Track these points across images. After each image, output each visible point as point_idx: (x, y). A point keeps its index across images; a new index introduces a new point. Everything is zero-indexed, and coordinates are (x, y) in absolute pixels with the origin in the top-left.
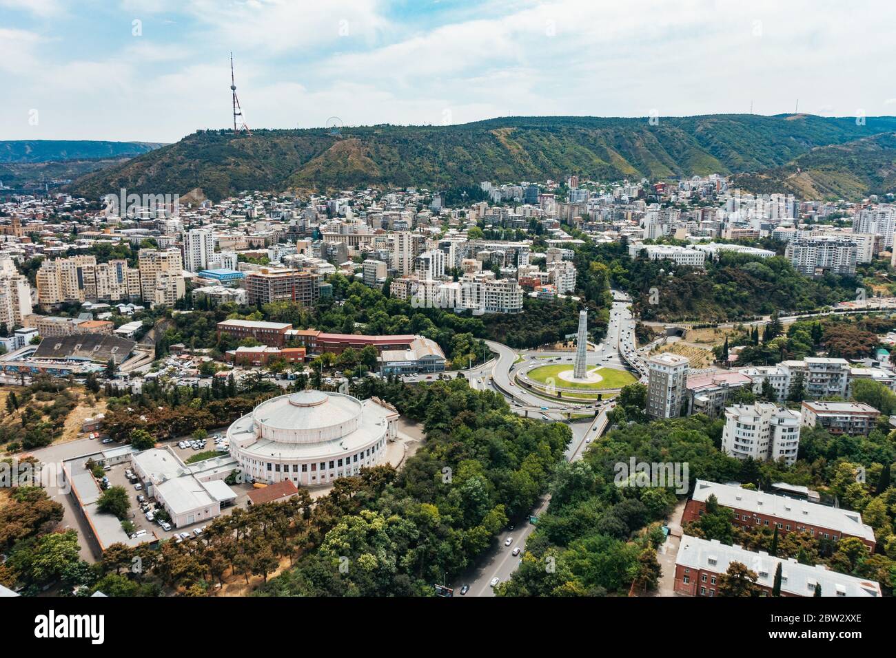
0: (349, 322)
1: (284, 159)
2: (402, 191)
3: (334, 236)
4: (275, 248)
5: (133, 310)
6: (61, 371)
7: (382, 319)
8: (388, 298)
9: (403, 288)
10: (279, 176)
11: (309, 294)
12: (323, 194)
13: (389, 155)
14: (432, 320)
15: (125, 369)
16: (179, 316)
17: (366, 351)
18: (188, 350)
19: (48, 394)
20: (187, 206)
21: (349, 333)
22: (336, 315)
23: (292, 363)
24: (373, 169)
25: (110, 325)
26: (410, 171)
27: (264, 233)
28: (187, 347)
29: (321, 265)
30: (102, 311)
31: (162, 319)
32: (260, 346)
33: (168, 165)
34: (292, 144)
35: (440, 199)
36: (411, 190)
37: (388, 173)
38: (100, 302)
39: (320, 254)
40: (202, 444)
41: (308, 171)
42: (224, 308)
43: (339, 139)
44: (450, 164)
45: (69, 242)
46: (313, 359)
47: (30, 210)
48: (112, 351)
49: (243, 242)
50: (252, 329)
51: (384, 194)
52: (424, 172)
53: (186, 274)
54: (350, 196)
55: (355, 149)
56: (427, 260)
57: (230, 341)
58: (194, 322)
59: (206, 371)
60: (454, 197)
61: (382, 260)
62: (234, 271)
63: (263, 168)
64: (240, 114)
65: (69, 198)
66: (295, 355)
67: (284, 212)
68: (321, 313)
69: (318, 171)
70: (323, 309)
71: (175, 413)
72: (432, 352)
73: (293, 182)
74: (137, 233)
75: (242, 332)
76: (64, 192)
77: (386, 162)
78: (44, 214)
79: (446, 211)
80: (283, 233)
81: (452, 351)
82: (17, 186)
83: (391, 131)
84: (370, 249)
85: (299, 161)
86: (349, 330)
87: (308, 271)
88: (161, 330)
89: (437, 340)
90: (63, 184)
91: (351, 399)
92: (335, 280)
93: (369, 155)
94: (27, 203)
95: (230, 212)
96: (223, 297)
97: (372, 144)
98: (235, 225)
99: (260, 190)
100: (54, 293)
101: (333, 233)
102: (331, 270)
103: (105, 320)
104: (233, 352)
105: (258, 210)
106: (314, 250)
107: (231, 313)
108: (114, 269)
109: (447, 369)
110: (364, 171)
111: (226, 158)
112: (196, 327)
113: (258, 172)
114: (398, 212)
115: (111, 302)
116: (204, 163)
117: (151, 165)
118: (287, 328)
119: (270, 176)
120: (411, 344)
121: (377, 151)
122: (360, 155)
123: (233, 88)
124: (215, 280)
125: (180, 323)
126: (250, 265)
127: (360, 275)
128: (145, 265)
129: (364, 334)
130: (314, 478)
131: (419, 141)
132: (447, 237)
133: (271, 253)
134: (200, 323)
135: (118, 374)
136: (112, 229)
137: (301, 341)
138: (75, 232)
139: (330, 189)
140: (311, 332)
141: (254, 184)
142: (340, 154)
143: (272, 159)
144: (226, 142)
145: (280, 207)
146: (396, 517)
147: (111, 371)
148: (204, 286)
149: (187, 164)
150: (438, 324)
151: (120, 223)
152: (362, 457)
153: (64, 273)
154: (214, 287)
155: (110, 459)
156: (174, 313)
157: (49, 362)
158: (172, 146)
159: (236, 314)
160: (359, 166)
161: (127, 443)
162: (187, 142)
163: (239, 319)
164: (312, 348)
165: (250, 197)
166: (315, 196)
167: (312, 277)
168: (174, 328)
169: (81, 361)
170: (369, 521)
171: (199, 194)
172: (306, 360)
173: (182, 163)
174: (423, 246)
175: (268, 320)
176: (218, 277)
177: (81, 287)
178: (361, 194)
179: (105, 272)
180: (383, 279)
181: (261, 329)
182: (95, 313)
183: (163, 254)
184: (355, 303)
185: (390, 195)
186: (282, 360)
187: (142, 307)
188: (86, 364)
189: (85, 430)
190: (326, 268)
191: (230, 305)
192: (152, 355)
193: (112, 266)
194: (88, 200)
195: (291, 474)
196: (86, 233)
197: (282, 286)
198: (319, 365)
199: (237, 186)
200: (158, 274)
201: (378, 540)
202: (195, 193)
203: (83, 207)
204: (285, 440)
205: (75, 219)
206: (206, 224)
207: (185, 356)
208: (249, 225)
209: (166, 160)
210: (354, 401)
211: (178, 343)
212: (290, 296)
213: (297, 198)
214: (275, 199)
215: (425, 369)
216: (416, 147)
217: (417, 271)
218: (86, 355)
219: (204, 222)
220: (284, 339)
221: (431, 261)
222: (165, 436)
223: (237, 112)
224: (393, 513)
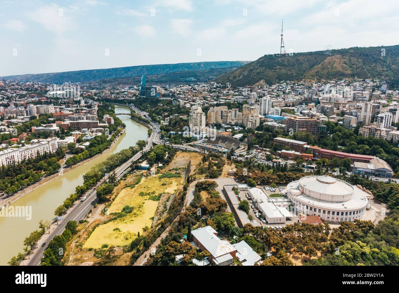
0: (335, 145)
1: (302, 66)
2: (363, 81)
3: (326, 103)
4: (298, 107)
5: (239, 129)
6: (215, 150)
7: (353, 145)
8: (357, 135)
9: (367, 131)
10: (299, 74)
11: (315, 129)
12: (320, 82)
13: (357, 62)
14: (383, 149)
15: (237, 152)
16: (258, 133)
17: (345, 161)
18: (261, 148)
19: (215, 158)
20: (258, 87)
21: (335, 150)
22: (328, 141)
23: (307, 161)
24: (347, 70)
25: (231, 134)
26: (368, 70)
27: (291, 100)
28: (260, 147)
29: (321, 116)
30: (228, 128)
31: (251, 134)
32: (292, 151)
33: (252, 70)
34: (306, 59)
35: (386, 85)
36: (368, 80)
37: (355, 72)
38: (228, 125)
39: (320, 111)
40: (274, 190)
41: (313, 71)
42: (277, 132)
43: (329, 56)
44: (394, 66)
45: (216, 100)
46: (317, 160)
47: (203, 88)
48: (232, 145)
49: (283, 104)
50: (289, 142)
51: (352, 83)
52: (377, 71)
53: (260, 116)
54: (333, 83)
55: (338, 60)
56: (382, 118)
57: (279, 147)
58: (263, 137)
59: (269, 158)
60: (395, 84)
61: (353, 116)
62: (279, 116)
63: (292, 70)
64: (284, 47)
65: (216, 84)
66: (308, 157)
67: (301, 91)
68: (321, 139)
69: (318, 72)
70: (322, 137)
71: (263, 175)
72: (384, 166)
73: (305, 77)
74: (240, 98)
75: (284, 143)
76: (213, 81)
77: (355, 66)
78: (207, 90)
79: (390, 92)
80: (301, 100)
81: (396, 168)
82: (198, 79)
83: (359, 50)
84: (345, 110)
85: (308, 67)
86: (335, 149)
87: (316, 119)
88: (250, 139)
89: (386, 160)
90: (213, 78)
91: (347, 184)
92: (328, 124)
93: (345, 63)
94: (202, 85)
95: (276, 90)
96: (276, 127)
97: (347, 57)
98: (278, 96)
99: (290, 81)
100: (213, 120)
101: (326, 101)
102: (326, 119)
103: (229, 132)
104: (280, 152)
105: (289, 89)
106: (317, 109)
107: (279, 134)
108: (234, 112)
109: (393, 177)
110: (342, 71)
111: (276, 66)
112: (264, 139)
113: (289, 72)
114: (361, 92)
115: (232, 125)
116: (266, 69)
117: (245, 70)
118: (305, 144)
119: (295, 74)
120: (370, 160)
121: (350, 60)
122: (340, 63)
123: (282, 35)
124: (272, 120)
125: (258, 136)
126: (287, 114)
127: (341, 122)
128: (245, 111)
129: (343, 152)
130: (328, 218)
131: (375, 55)
132: (391, 106)
133: (296, 109)
134: (266, 137)
135: (235, 154)
136: (231, 96)
137: (311, 151)
138: (218, 97)
139: (323, 80)
140: (316, 147)
141: (287, 78)
142: (329, 63)
143: (296, 67)
144: (276, 59)
145: (298, 88)
146: (376, 250)
147: (232, 152)
148: (267, 122)
149: (260, 69)
150: (387, 152)
151: (233, 94)
152: (354, 214)
153: (217, 112)
154: (272, 122)
155: (240, 188)
156: (256, 132)
157: (210, 145)
158: (254, 62)
159: (281, 135)
160: (340, 69)
161: (245, 183)
162: (260, 60)
163: (283, 138)
164: (316, 155)
165: (285, 83)
166: (316, 83)
167: (317, 122)
168: (255, 138)
169: (221, 147)
170: (361, 247)
171: (263, 82)
172: (313, 160)
173: (258, 69)
174: (378, 110)
175: (295, 140)
176: (274, 118)
177: (222, 118)
178: (339, 83)
179: (230, 113)
180: (355, 125)
181: (293, 143)
182: (226, 129)
183: (252, 107)
184: (339, 136)
185: (356, 83)
186: (302, 159)
187: (242, 128)
188: (223, 148)
189: (229, 174)
190: (323, 118)
191: (279, 131)
192: (246, 148)
193: (233, 111)
194: (222, 84)
195: (317, 213)
196: (222, 97)
197: (303, 125)
198: (320, 164)
199: (280, 79)
200: (250, 115)
201: (366, 258)
202: (262, 82)
203: (220, 87)
204: (315, 197)
205: (217, 92)
206: (266, 95)
207: (259, 151)
208: (284, 96)
209: (251, 68)
210: (349, 185)
211: (256, 145)
212: (305, 129)
213: (306, 84)
214: (296, 84)
215: (379, 175)
216: (373, 58)
217: (375, 123)
218: (223, 145)
219: (265, 94)
220: (303, 149)
221: (384, 118)
222: (259, 183)
223: (282, 46)
224: (375, 247)
